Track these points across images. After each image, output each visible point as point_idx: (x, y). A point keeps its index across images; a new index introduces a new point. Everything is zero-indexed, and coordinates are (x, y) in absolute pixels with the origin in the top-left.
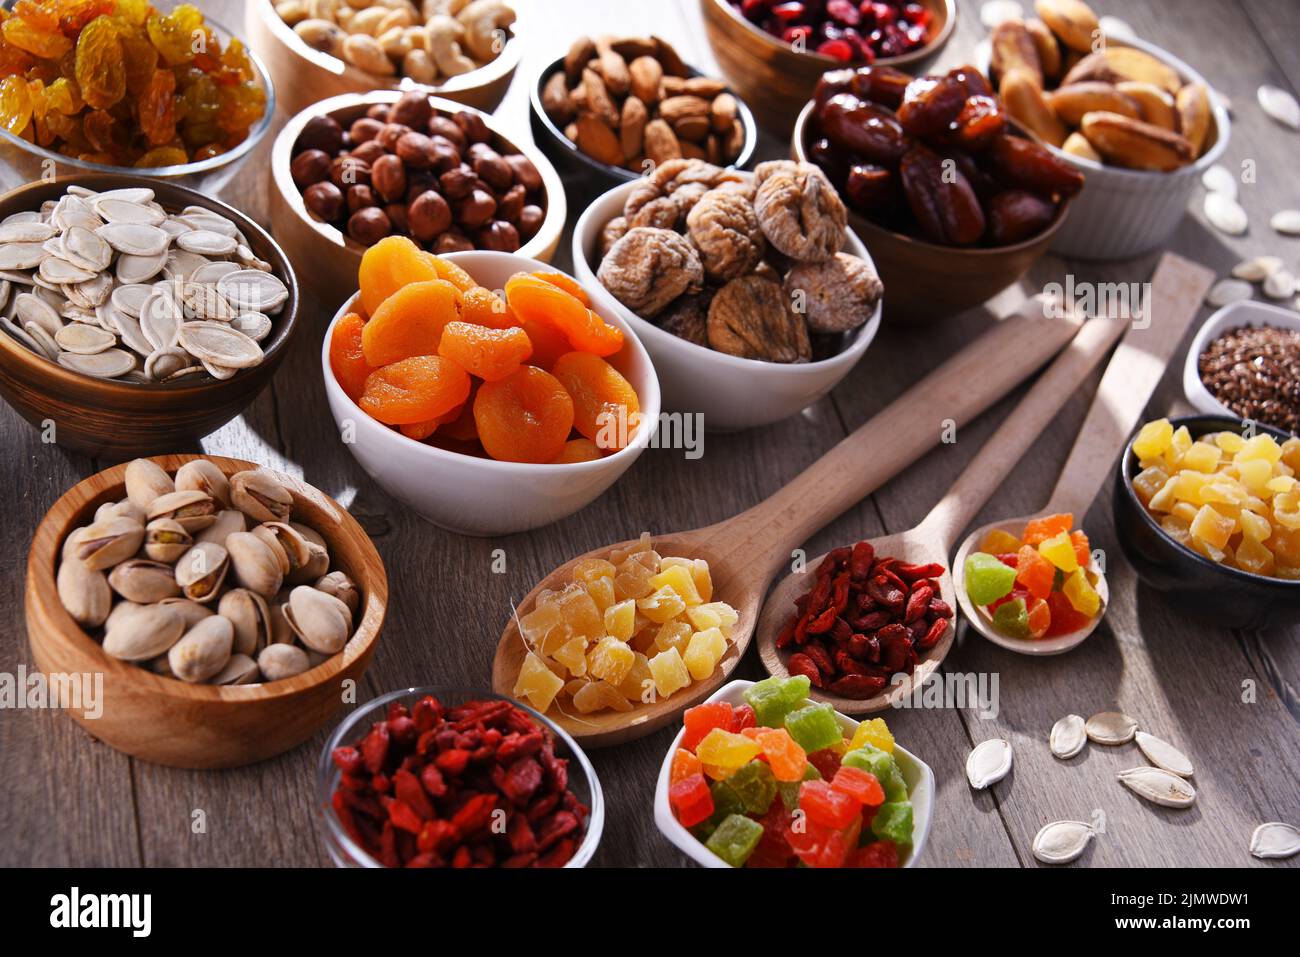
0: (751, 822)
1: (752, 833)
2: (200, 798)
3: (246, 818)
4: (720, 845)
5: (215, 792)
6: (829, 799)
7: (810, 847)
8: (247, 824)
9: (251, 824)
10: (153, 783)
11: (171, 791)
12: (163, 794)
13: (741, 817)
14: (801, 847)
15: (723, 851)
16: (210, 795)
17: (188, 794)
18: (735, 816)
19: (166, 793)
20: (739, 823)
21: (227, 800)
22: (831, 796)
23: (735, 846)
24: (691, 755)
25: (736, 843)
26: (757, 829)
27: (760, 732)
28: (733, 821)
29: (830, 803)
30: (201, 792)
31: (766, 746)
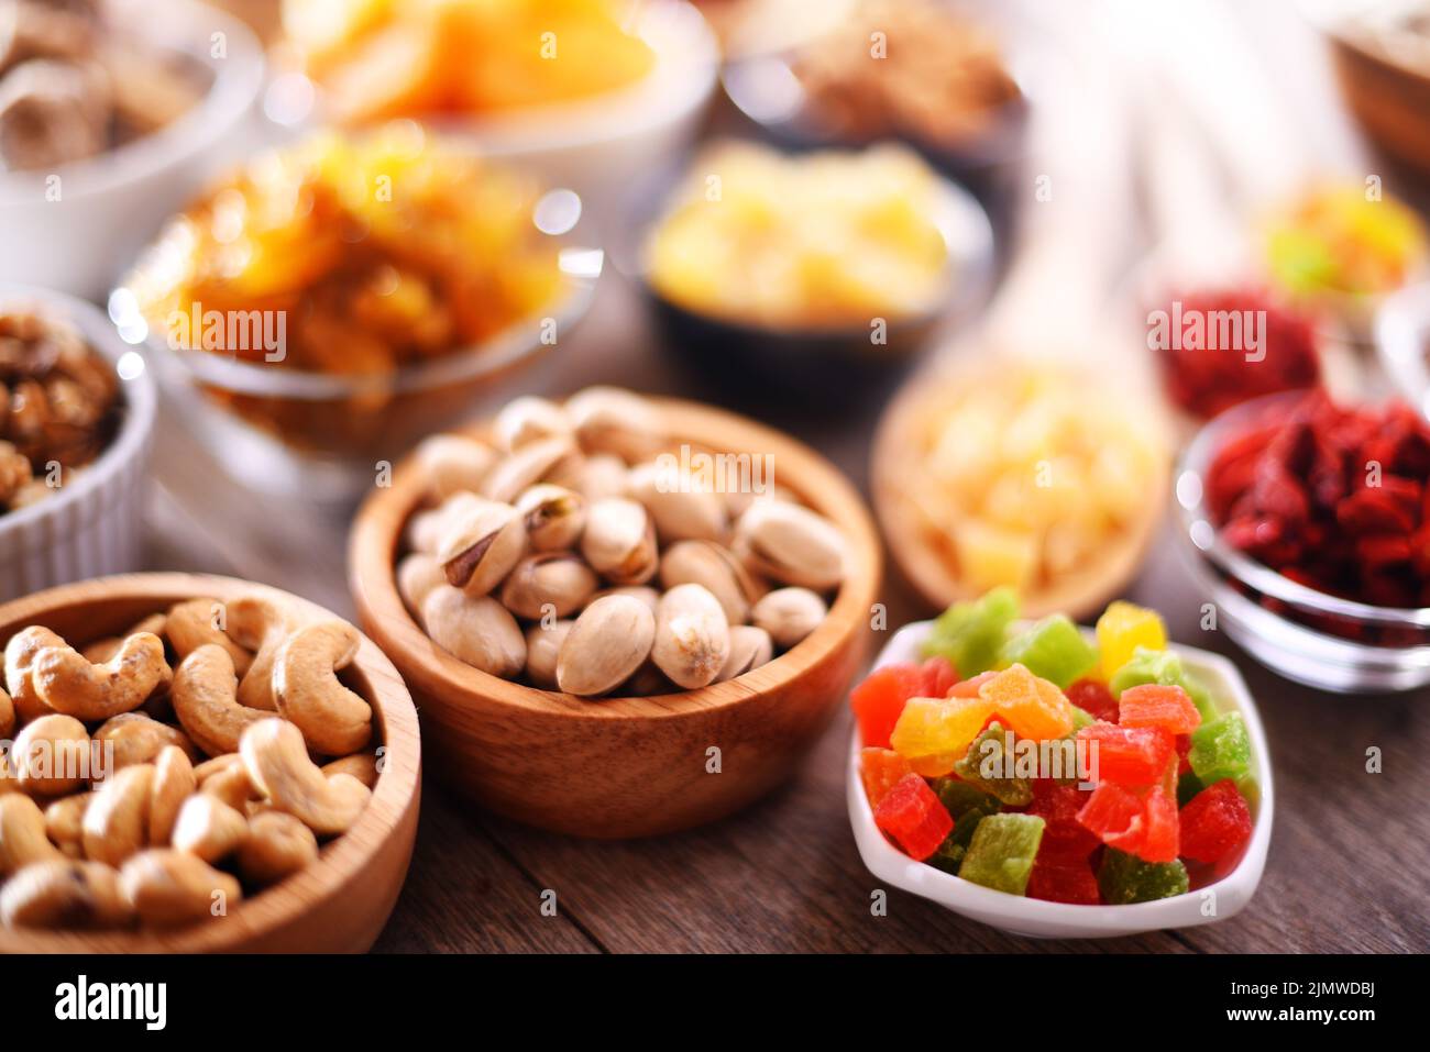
0: (1022, 817)
1: (1030, 832)
2: (679, 908)
3: (757, 903)
4: (986, 867)
5: (692, 892)
6: (1131, 741)
7: (1128, 824)
8: (765, 910)
9: (770, 908)
10: (605, 918)
11: (634, 915)
12: (629, 924)
13: (1002, 816)
14: (1112, 830)
15: (994, 876)
16: (689, 897)
17: (660, 909)
18: (992, 818)
19: (633, 921)
20: (1003, 825)
21: (715, 894)
22: (1131, 736)
23: (1012, 862)
24: (886, 752)
25: (1013, 857)
26: (1035, 825)
27: (983, 681)
28: (993, 826)
29: (1137, 746)
30: (674, 899)
31: (1001, 698)
